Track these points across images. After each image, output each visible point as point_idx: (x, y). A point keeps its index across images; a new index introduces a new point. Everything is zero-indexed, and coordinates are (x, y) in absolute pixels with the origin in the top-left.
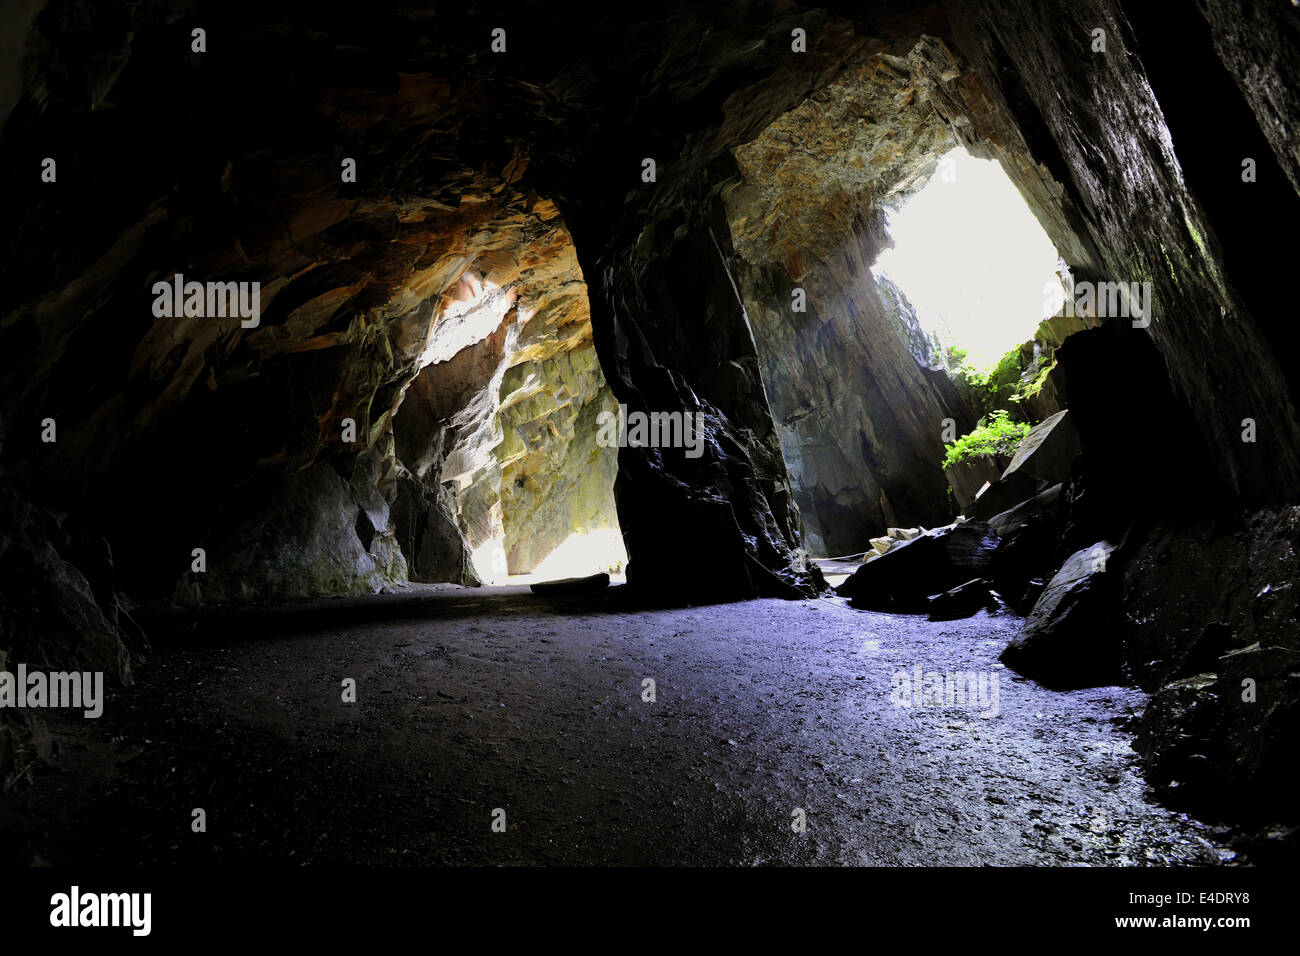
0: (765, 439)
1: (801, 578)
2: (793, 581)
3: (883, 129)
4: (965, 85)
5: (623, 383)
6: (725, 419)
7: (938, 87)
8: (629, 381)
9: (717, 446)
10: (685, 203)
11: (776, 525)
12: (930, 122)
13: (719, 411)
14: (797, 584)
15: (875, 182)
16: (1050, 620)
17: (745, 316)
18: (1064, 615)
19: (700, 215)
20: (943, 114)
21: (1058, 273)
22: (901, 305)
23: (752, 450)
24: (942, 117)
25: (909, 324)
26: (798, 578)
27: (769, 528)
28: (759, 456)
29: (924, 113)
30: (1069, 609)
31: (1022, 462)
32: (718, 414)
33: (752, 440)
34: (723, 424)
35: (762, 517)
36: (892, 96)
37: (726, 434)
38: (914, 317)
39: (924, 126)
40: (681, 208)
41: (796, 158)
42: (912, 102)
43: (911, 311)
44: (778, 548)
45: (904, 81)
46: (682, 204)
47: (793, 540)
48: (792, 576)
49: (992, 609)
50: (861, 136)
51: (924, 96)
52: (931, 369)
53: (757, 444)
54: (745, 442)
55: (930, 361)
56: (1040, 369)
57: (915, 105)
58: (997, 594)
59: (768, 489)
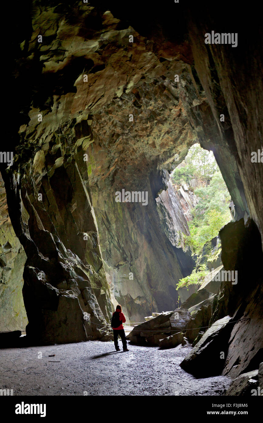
0: (99, 270)
1: (109, 332)
2: (106, 333)
3: (165, 127)
4: (203, 110)
5: (25, 237)
6: (79, 260)
7: (191, 109)
8: (28, 236)
9: (74, 271)
10: (62, 145)
11: (100, 309)
12: (186, 128)
13: (77, 256)
14: (107, 334)
15: (160, 156)
16: (200, 348)
17: (93, 212)
18: (206, 346)
19: (71, 155)
20: (192, 124)
21: (230, 208)
22: (167, 217)
23: (91, 274)
24: (191, 126)
25: (169, 226)
26: (108, 332)
27: (96, 310)
28: (94, 277)
29: (184, 122)
30: (209, 343)
31: (205, 286)
32: (76, 257)
33: (91, 270)
34: (78, 261)
35: (94, 305)
36: (171, 110)
37: (79, 266)
38: (172, 224)
39: (184, 129)
40: (59, 148)
41: (124, 137)
42: (179, 115)
43: (171, 221)
44: (100, 319)
45: (176, 102)
46: (60, 145)
47: (108, 316)
48: (105, 331)
49: (184, 344)
50: (156, 130)
51: (184, 113)
52: (177, 247)
53: (94, 272)
54: (87, 271)
55: (177, 244)
56: (218, 249)
57: (180, 117)
58: (186, 338)
59: (98, 293)
